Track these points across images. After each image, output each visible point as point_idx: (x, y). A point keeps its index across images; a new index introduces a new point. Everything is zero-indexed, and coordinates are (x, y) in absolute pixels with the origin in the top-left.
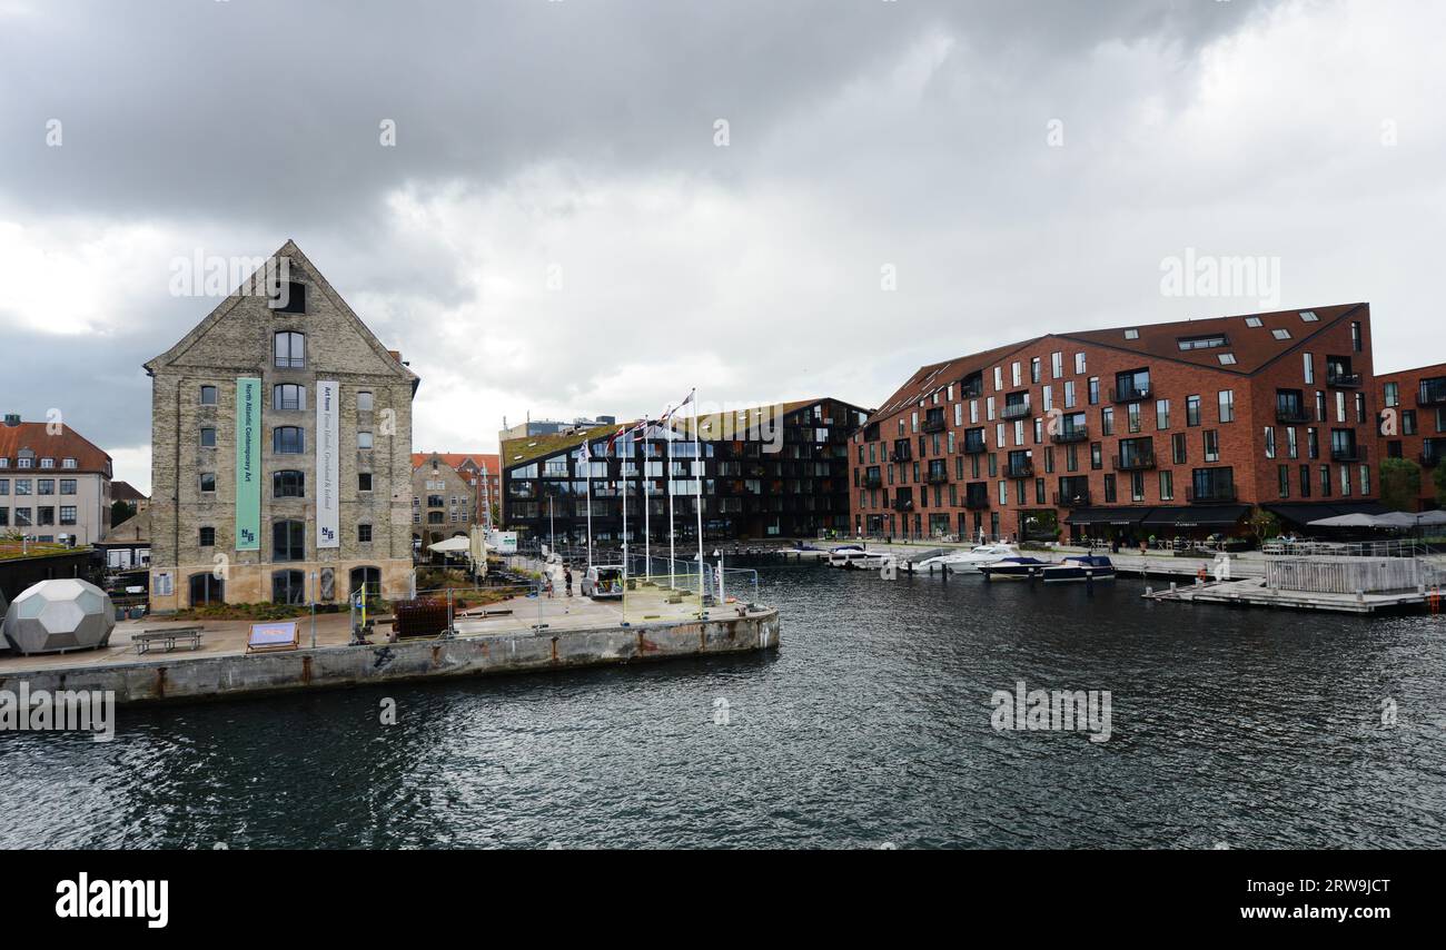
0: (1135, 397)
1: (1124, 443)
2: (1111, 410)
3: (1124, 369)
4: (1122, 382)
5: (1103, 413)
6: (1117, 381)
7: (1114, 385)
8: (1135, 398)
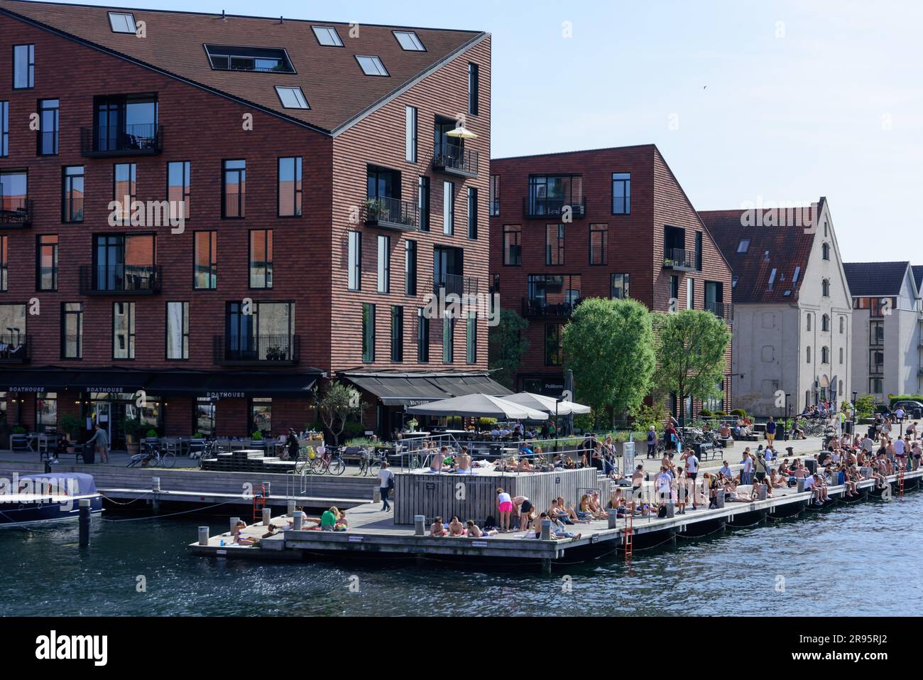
0: (126, 148)
1: (101, 241)
2: (80, 170)
3: (107, 92)
4: (103, 117)
5: (64, 176)
6: (96, 112)
7: (88, 121)
8: (129, 151)
